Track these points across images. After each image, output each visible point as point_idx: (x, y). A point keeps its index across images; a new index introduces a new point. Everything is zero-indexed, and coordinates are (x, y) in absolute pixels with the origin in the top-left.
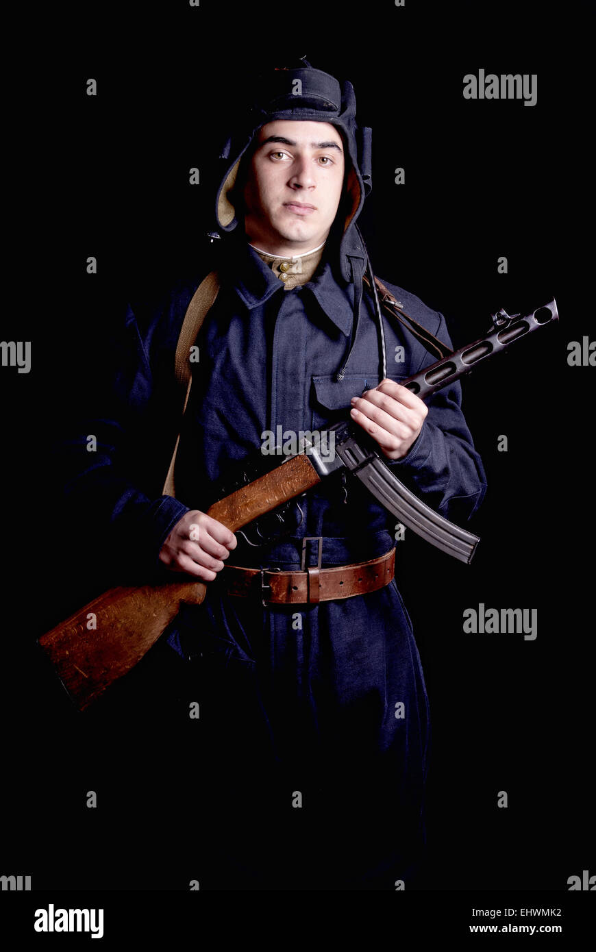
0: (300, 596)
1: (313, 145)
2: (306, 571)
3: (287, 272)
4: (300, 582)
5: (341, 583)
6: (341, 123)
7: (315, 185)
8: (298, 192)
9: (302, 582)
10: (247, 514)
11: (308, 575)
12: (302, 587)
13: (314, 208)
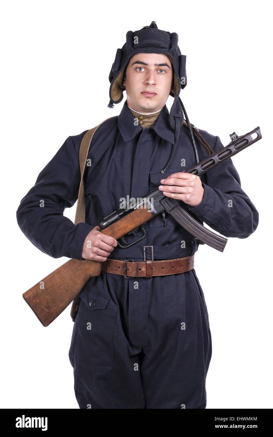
0: (142, 274)
1: (156, 65)
2: (146, 262)
3: (143, 121)
4: (143, 266)
5: (163, 268)
6: (169, 54)
7: (155, 83)
8: (148, 87)
9: (144, 267)
10: (120, 234)
11: (146, 264)
12: (144, 269)
13: (156, 94)
